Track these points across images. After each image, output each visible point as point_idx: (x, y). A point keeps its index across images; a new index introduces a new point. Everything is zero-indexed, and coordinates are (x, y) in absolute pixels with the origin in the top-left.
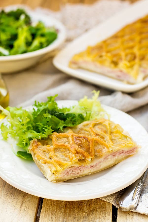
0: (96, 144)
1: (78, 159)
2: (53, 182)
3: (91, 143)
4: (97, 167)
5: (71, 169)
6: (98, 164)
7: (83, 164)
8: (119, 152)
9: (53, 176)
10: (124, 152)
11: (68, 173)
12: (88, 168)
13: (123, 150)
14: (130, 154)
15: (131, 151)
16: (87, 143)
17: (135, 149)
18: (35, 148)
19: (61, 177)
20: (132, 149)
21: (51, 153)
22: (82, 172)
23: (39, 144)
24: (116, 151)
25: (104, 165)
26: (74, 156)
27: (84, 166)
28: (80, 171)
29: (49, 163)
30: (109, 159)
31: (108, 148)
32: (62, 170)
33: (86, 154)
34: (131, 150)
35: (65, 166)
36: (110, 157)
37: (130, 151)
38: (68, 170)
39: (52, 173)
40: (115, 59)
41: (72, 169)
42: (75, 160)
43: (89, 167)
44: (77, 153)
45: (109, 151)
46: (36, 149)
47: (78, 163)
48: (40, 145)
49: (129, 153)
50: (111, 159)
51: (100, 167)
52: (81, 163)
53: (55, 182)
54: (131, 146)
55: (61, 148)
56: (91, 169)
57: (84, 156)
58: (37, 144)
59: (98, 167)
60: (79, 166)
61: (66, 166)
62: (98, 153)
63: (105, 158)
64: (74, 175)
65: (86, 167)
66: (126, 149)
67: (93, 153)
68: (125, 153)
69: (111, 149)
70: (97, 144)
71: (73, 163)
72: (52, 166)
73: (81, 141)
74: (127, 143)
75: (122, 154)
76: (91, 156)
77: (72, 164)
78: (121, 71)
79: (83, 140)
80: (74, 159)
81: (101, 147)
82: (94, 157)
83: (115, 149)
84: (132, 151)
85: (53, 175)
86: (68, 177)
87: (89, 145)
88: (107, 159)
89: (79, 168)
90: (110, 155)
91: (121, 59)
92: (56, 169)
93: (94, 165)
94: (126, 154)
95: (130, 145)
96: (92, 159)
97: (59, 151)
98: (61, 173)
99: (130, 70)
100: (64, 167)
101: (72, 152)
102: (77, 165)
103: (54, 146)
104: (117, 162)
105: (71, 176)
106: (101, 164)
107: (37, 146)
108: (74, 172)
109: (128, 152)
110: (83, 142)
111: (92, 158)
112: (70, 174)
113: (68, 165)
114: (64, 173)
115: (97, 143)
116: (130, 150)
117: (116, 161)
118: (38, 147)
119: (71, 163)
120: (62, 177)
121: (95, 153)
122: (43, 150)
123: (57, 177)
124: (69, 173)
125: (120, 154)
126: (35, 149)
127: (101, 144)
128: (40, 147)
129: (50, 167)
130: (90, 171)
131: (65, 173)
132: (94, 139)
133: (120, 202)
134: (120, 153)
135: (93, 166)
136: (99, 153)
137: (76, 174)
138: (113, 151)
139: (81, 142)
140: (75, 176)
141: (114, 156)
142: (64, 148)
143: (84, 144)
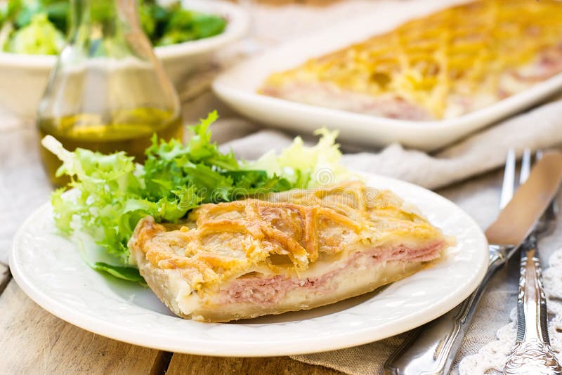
0: (324, 224)
1: (270, 253)
2: (194, 318)
3: (307, 221)
4: (327, 286)
5: (248, 282)
6: (328, 277)
7: (284, 271)
8: (391, 248)
9: (196, 297)
10: (406, 252)
11: (238, 295)
12: (299, 284)
13: (402, 246)
14: (424, 259)
15: (427, 252)
16: (298, 219)
17: (439, 246)
18: (146, 237)
19: (217, 302)
20: (428, 246)
21: (193, 245)
22: (281, 295)
23: (159, 229)
24: (380, 244)
25: (347, 284)
26: (256, 243)
27: (286, 277)
28: (276, 291)
29: (183, 266)
30: (363, 268)
31: (357, 231)
32: (220, 282)
33: (292, 243)
34: (427, 249)
35: (230, 269)
36: (364, 260)
37: (423, 250)
38: (240, 283)
39: (193, 290)
40: (381, 69)
41: (251, 282)
42: (259, 254)
43: (303, 283)
44: (267, 238)
45: (361, 241)
46: (149, 241)
47: (270, 265)
48: (162, 231)
49: (421, 256)
50: (367, 266)
51: (335, 288)
52: (277, 268)
53: (201, 317)
54: (426, 237)
55: (221, 233)
56: (307, 291)
57: (287, 248)
58: (153, 228)
59: (329, 289)
60: (273, 274)
61: (232, 270)
62: (329, 246)
63: (349, 263)
64: (257, 304)
65: (294, 284)
66: (411, 243)
67: (314, 244)
68: (410, 254)
69: (365, 235)
70: (327, 224)
71: (255, 261)
72: (193, 272)
73: (280, 215)
74: (415, 227)
75: (400, 256)
76: (309, 251)
77: (250, 264)
78: (399, 99)
79: (286, 211)
80: (258, 250)
81: (336, 231)
82: (316, 254)
83: (378, 236)
84: (430, 251)
85: (194, 293)
86: (241, 309)
87: (303, 225)
88: (356, 266)
89: (273, 281)
90: (365, 255)
91: (398, 68)
92: (204, 279)
93: (317, 280)
94: (411, 257)
95: (423, 231)
96: (312, 261)
97: (214, 240)
98: (218, 292)
99: (423, 95)
100: (229, 273)
101: (251, 234)
102: (266, 272)
103: (201, 229)
104: (385, 281)
105: (250, 306)
106: (338, 279)
107: (152, 233)
108: (258, 295)
109: (416, 251)
110: (284, 216)
111: (312, 256)
112: (247, 298)
113: (240, 268)
114: (228, 292)
115: (326, 221)
116: (422, 246)
117: (383, 275)
118: (154, 236)
119: (249, 261)
120: (220, 305)
121: (320, 245)
122: (168, 241)
123: (207, 303)
124: (244, 295)
125: (395, 256)
126: (147, 239)
127: (338, 224)
128: (161, 236)
129: (186, 276)
130: (307, 297)
131: (231, 293)
132: (318, 212)
133: (394, 369)
134: (394, 254)
135: (312, 282)
136: (331, 245)
137: (262, 302)
138: (372, 241)
139: (278, 217)
140: (260, 308)
141: (375, 260)
142: (228, 232)
143: (287, 219)
